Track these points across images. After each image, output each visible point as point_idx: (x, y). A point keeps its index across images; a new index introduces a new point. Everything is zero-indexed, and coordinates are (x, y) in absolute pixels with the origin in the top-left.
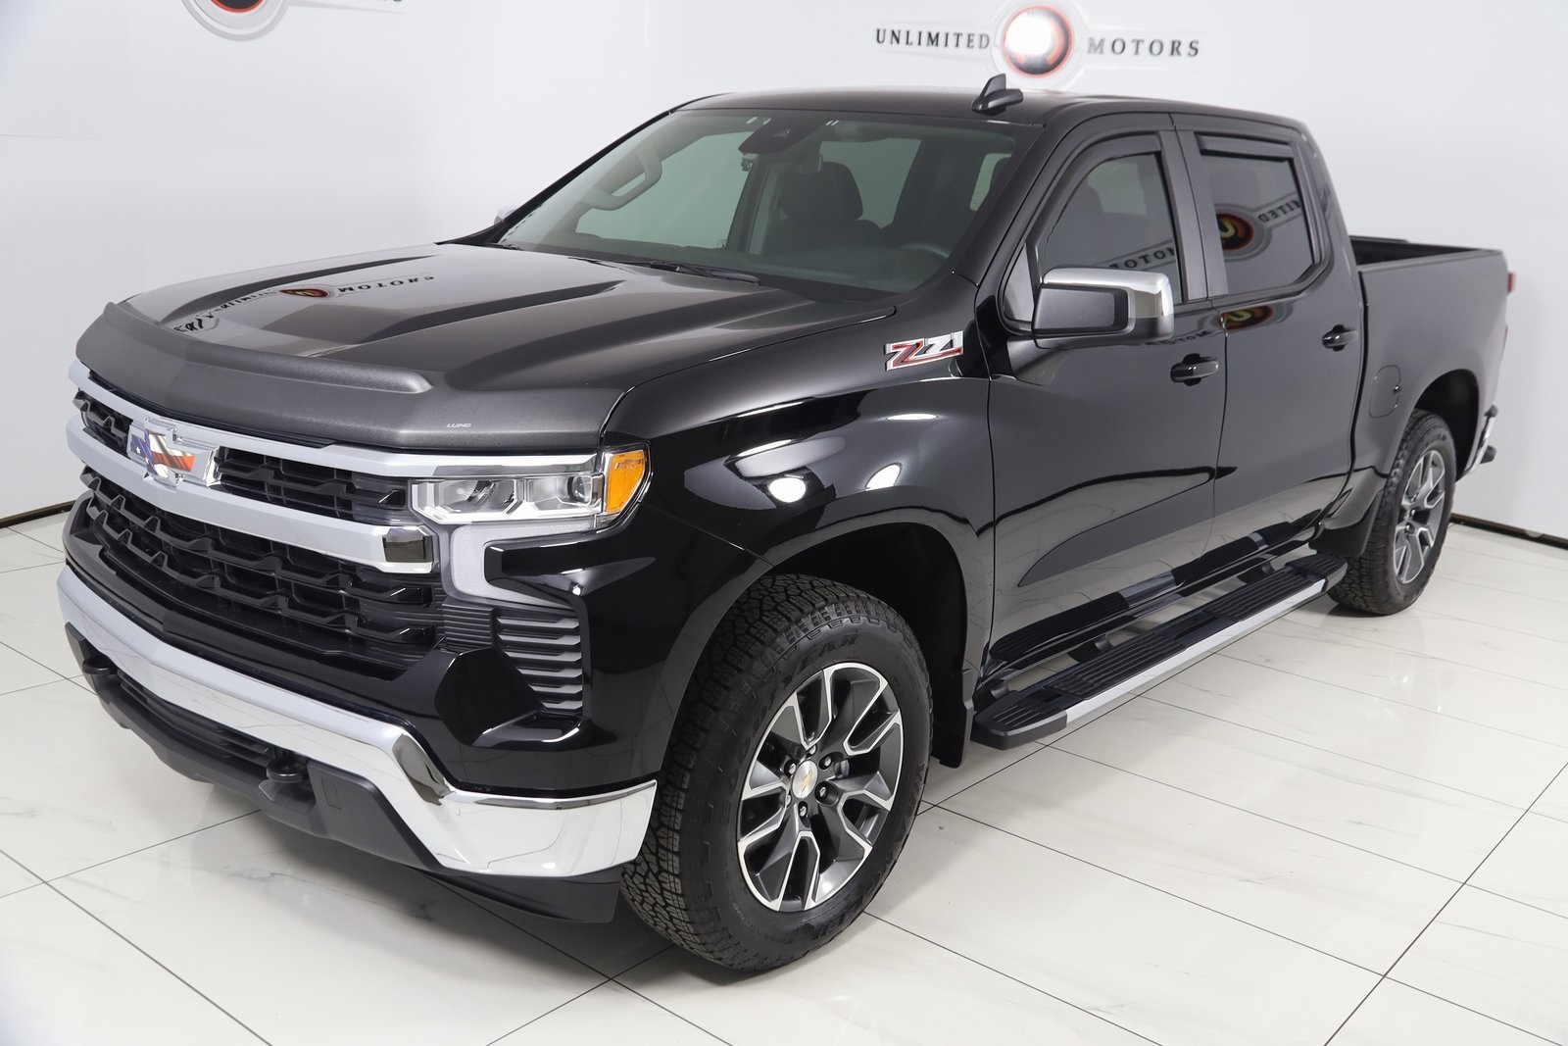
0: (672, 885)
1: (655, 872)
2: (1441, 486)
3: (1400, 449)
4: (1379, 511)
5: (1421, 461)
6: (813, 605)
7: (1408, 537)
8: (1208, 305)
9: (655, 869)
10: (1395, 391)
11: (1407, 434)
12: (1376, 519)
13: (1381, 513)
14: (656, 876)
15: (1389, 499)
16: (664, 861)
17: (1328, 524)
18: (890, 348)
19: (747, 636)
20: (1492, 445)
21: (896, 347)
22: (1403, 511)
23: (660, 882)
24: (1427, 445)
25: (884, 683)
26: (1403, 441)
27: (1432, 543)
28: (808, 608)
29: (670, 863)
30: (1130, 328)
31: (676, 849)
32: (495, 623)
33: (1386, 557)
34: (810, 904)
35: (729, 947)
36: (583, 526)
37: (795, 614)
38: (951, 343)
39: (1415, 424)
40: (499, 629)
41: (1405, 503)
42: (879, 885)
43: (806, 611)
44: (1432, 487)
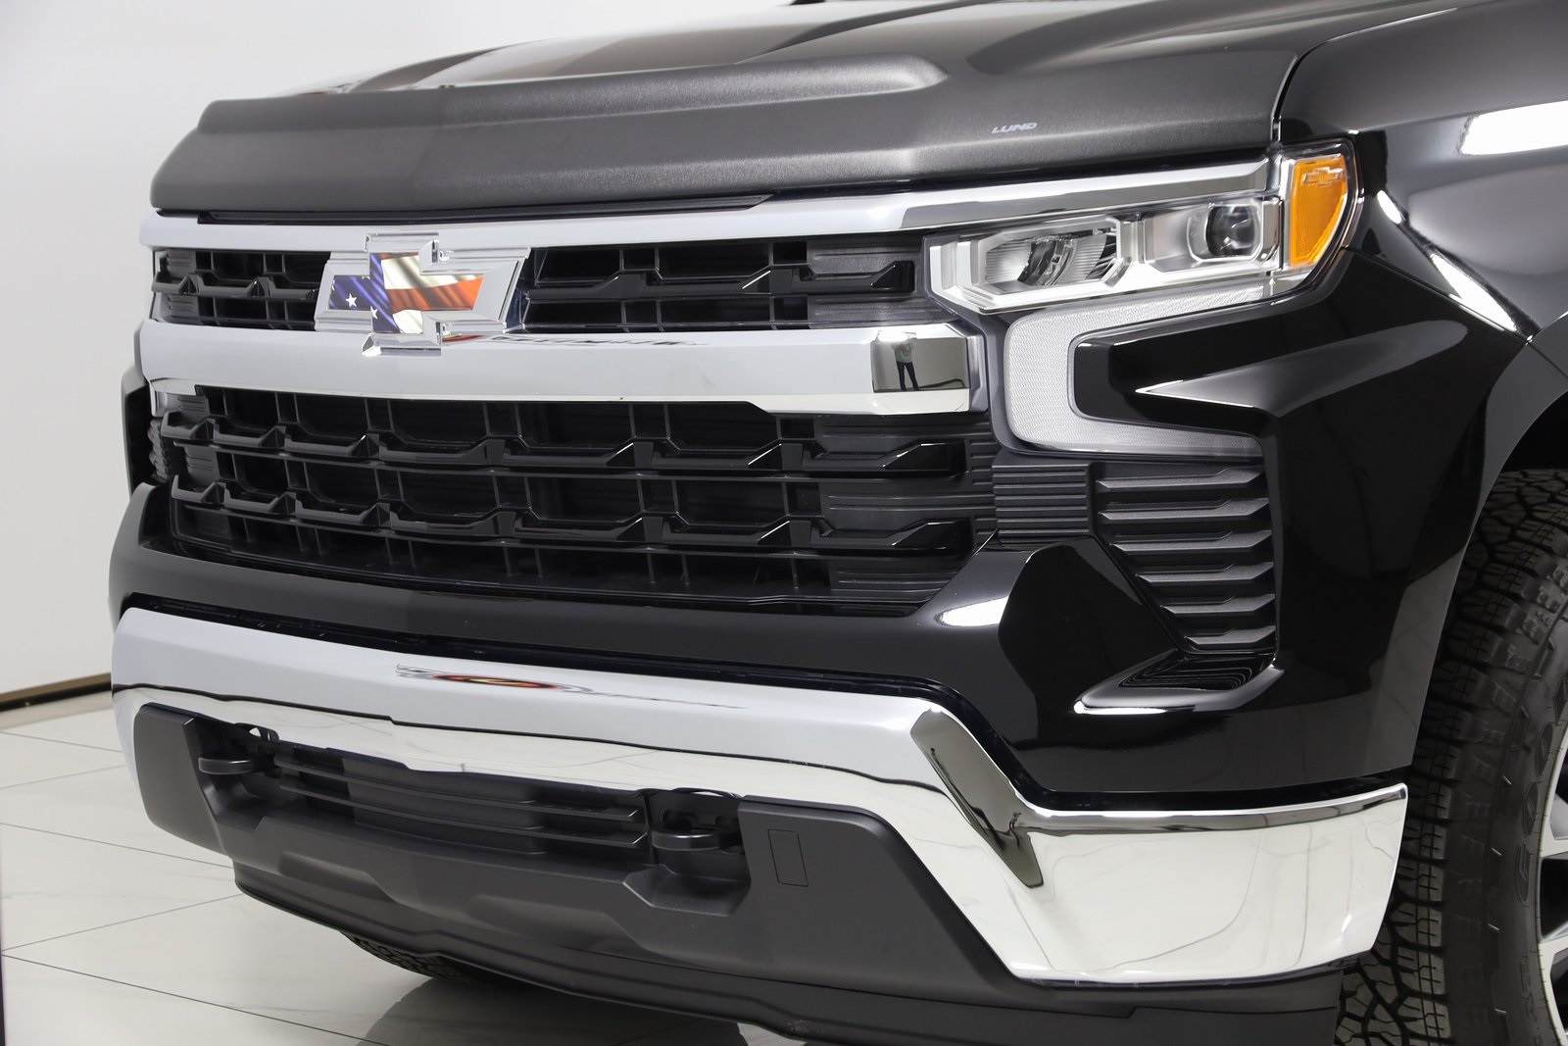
0: (1431, 1021)
1: (1389, 1000)
9: (1390, 994)
14: (1392, 1010)
16: (1411, 971)
19: (1514, 544)
23: (1400, 1021)
31: (1436, 943)
32: (1093, 486)
36: (1251, 294)
40: (1102, 500)
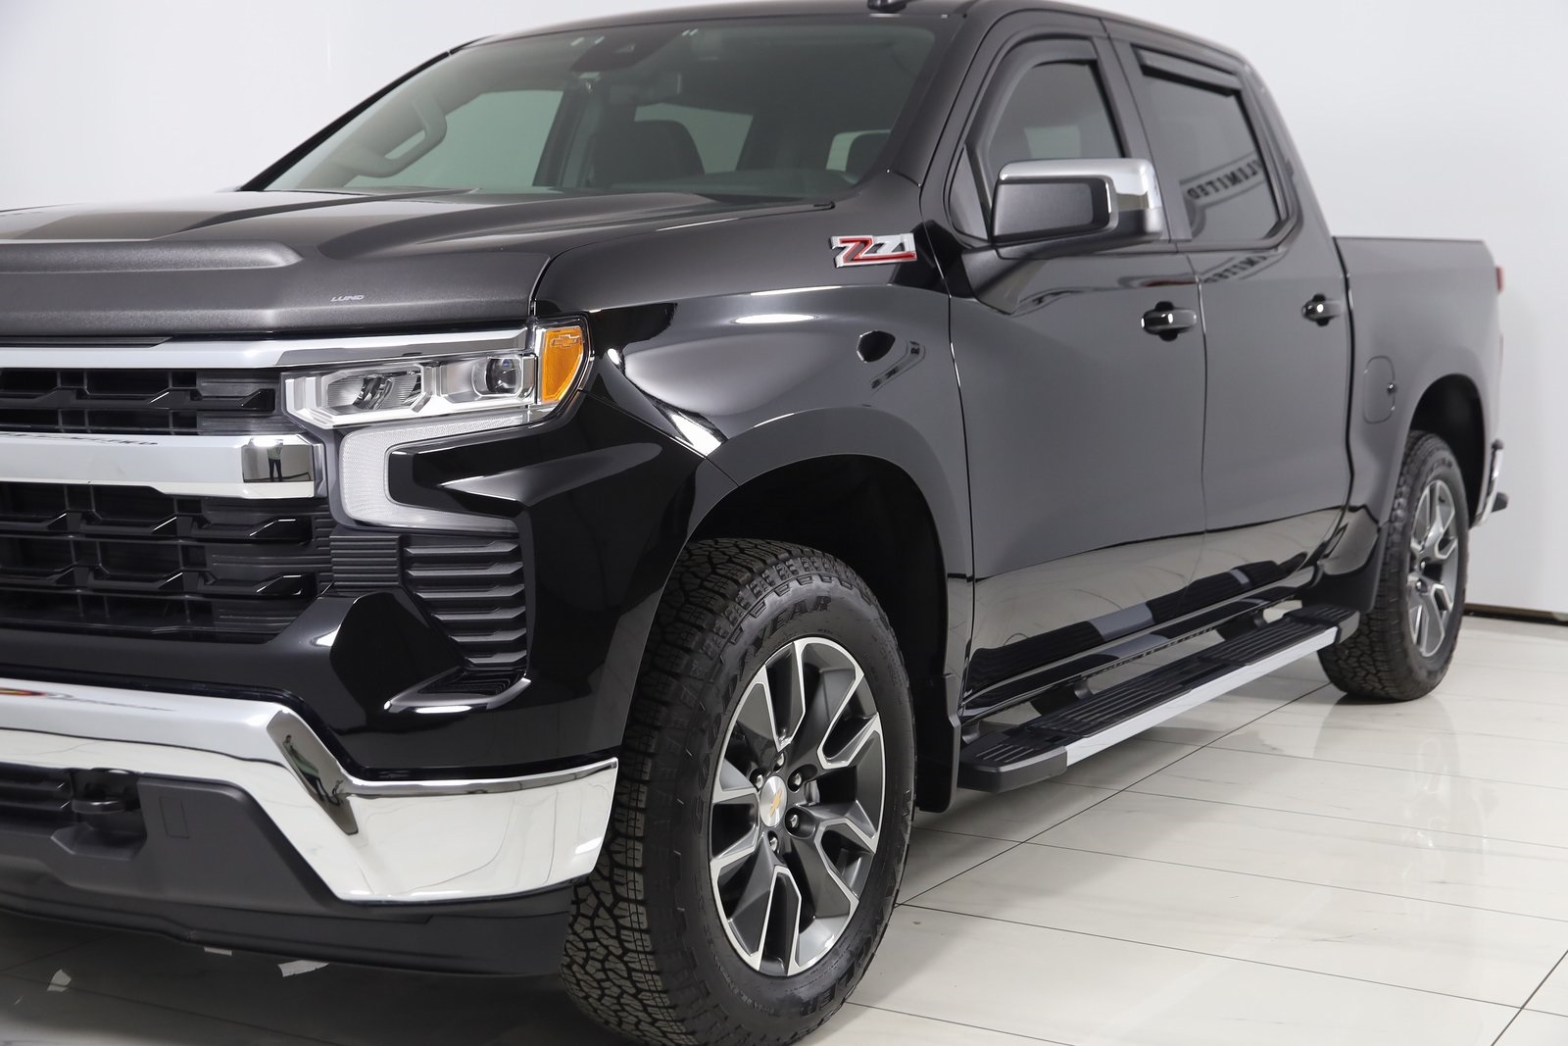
0: (634, 918)
1: (608, 905)
2: (1453, 531)
3: (1401, 474)
4: (1385, 554)
5: (1427, 491)
6: (776, 556)
7: (1421, 596)
8: (1171, 247)
9: (608, 900)
10: (1390, 391)
11: (1407, 455)
12: (1384, 564)
13: (1388, 556)
14: (610, 910)
15: (1396, 538)
16: (622, 884)
17: (1328, 567)
18: (837, 242)
19: (702, 591)
20: (1502, 491)
21: (843, 242)
22: (1413, 558)
23: (615, 918)
24: (1432, 470)
25: (860, 674)
26: (1404, 464)
27: (1451, 606)
28: (771, 560)
29: (631, 885)
30: (1113, 224)
31: (638, 864)
32: (402, 553)
33: (1402, 617)
34: (794, 968)
35: (706, 1011)
36: (514, 420)
37: (757, 566)
38: (902, 246)
39: (1414, 444)
40: (407, 562)
41: (1415, 545)
42: (870, 955)
43: (769, 561)
44: (1442, 531)
